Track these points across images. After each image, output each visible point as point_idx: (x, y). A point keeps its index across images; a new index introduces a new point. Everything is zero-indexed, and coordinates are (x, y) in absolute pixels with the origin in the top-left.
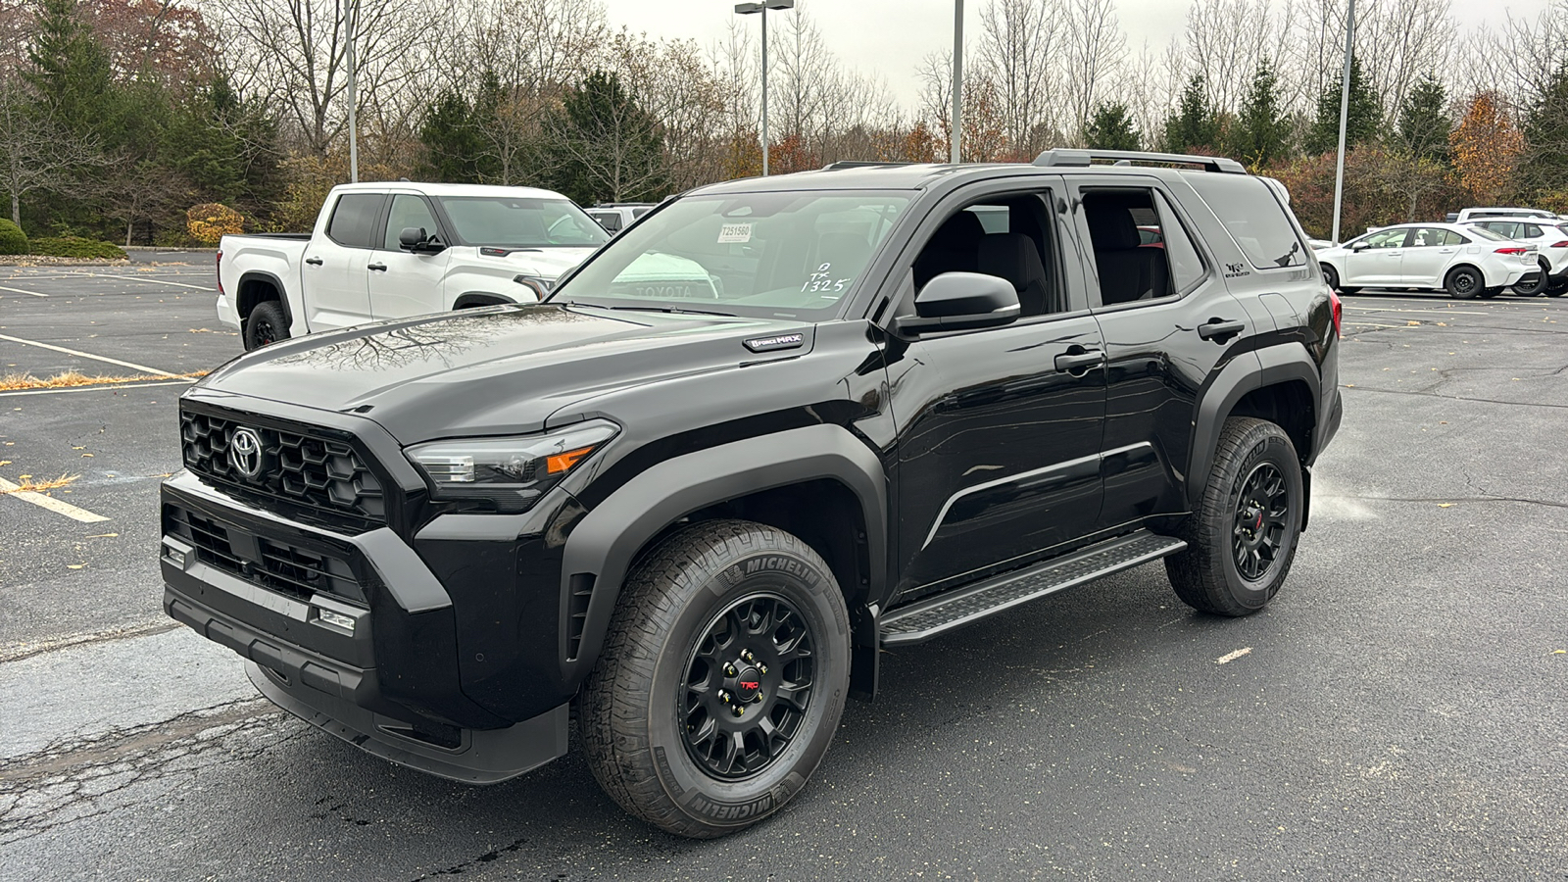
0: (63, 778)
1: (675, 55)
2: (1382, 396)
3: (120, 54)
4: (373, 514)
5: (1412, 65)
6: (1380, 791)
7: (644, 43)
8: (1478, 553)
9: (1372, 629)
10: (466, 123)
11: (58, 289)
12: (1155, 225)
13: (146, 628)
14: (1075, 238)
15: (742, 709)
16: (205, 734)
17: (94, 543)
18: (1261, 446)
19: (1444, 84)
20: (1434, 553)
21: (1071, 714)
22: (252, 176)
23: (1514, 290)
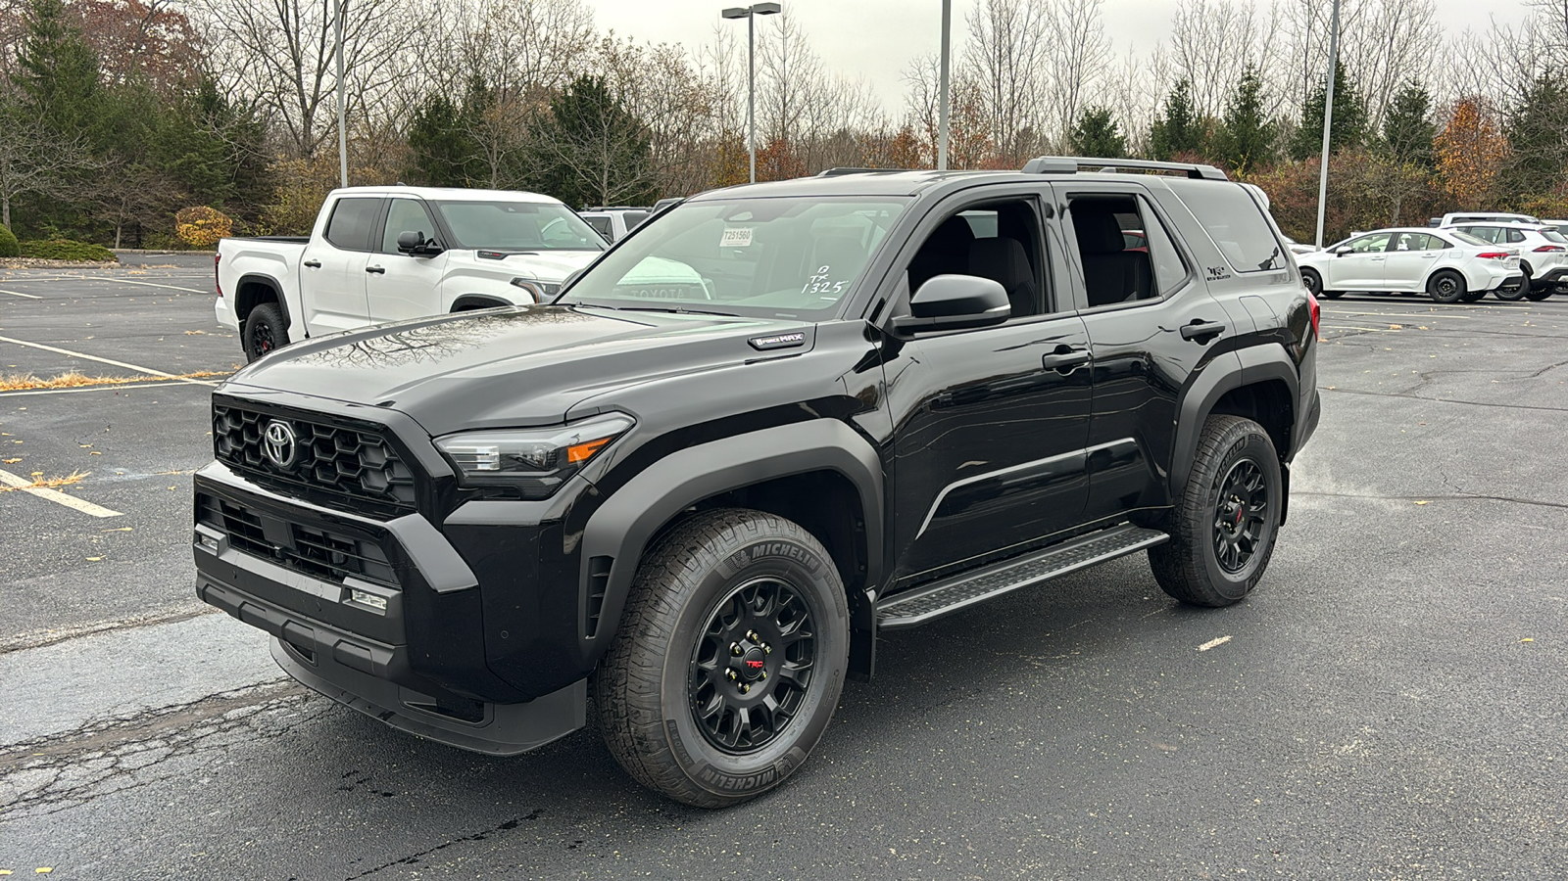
0: (101, 753)
1: (661, 60)
2: (1363, 398)
3: (107, 57)
4: (403, 500)
5: (1397, 70)
6: (1351, 767)
7: (631, 47)
8: (1452, 548)
9: (1347, 619)
10: (454, 127)
11: (52, 291)
12: (1139, 229)
13: (167, 616)
14: (1062, 241)
15: (747, 687)
16: (232, 714)
17: (110, 537)
18: (1241, 442)
19: (1429, 89)
20: (1409, 548)
21: (1058, 696)
22: (240, 179)
23: (1496, 294)
